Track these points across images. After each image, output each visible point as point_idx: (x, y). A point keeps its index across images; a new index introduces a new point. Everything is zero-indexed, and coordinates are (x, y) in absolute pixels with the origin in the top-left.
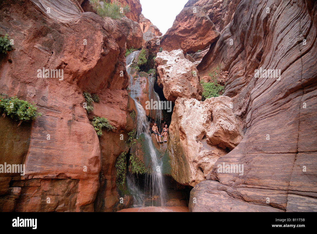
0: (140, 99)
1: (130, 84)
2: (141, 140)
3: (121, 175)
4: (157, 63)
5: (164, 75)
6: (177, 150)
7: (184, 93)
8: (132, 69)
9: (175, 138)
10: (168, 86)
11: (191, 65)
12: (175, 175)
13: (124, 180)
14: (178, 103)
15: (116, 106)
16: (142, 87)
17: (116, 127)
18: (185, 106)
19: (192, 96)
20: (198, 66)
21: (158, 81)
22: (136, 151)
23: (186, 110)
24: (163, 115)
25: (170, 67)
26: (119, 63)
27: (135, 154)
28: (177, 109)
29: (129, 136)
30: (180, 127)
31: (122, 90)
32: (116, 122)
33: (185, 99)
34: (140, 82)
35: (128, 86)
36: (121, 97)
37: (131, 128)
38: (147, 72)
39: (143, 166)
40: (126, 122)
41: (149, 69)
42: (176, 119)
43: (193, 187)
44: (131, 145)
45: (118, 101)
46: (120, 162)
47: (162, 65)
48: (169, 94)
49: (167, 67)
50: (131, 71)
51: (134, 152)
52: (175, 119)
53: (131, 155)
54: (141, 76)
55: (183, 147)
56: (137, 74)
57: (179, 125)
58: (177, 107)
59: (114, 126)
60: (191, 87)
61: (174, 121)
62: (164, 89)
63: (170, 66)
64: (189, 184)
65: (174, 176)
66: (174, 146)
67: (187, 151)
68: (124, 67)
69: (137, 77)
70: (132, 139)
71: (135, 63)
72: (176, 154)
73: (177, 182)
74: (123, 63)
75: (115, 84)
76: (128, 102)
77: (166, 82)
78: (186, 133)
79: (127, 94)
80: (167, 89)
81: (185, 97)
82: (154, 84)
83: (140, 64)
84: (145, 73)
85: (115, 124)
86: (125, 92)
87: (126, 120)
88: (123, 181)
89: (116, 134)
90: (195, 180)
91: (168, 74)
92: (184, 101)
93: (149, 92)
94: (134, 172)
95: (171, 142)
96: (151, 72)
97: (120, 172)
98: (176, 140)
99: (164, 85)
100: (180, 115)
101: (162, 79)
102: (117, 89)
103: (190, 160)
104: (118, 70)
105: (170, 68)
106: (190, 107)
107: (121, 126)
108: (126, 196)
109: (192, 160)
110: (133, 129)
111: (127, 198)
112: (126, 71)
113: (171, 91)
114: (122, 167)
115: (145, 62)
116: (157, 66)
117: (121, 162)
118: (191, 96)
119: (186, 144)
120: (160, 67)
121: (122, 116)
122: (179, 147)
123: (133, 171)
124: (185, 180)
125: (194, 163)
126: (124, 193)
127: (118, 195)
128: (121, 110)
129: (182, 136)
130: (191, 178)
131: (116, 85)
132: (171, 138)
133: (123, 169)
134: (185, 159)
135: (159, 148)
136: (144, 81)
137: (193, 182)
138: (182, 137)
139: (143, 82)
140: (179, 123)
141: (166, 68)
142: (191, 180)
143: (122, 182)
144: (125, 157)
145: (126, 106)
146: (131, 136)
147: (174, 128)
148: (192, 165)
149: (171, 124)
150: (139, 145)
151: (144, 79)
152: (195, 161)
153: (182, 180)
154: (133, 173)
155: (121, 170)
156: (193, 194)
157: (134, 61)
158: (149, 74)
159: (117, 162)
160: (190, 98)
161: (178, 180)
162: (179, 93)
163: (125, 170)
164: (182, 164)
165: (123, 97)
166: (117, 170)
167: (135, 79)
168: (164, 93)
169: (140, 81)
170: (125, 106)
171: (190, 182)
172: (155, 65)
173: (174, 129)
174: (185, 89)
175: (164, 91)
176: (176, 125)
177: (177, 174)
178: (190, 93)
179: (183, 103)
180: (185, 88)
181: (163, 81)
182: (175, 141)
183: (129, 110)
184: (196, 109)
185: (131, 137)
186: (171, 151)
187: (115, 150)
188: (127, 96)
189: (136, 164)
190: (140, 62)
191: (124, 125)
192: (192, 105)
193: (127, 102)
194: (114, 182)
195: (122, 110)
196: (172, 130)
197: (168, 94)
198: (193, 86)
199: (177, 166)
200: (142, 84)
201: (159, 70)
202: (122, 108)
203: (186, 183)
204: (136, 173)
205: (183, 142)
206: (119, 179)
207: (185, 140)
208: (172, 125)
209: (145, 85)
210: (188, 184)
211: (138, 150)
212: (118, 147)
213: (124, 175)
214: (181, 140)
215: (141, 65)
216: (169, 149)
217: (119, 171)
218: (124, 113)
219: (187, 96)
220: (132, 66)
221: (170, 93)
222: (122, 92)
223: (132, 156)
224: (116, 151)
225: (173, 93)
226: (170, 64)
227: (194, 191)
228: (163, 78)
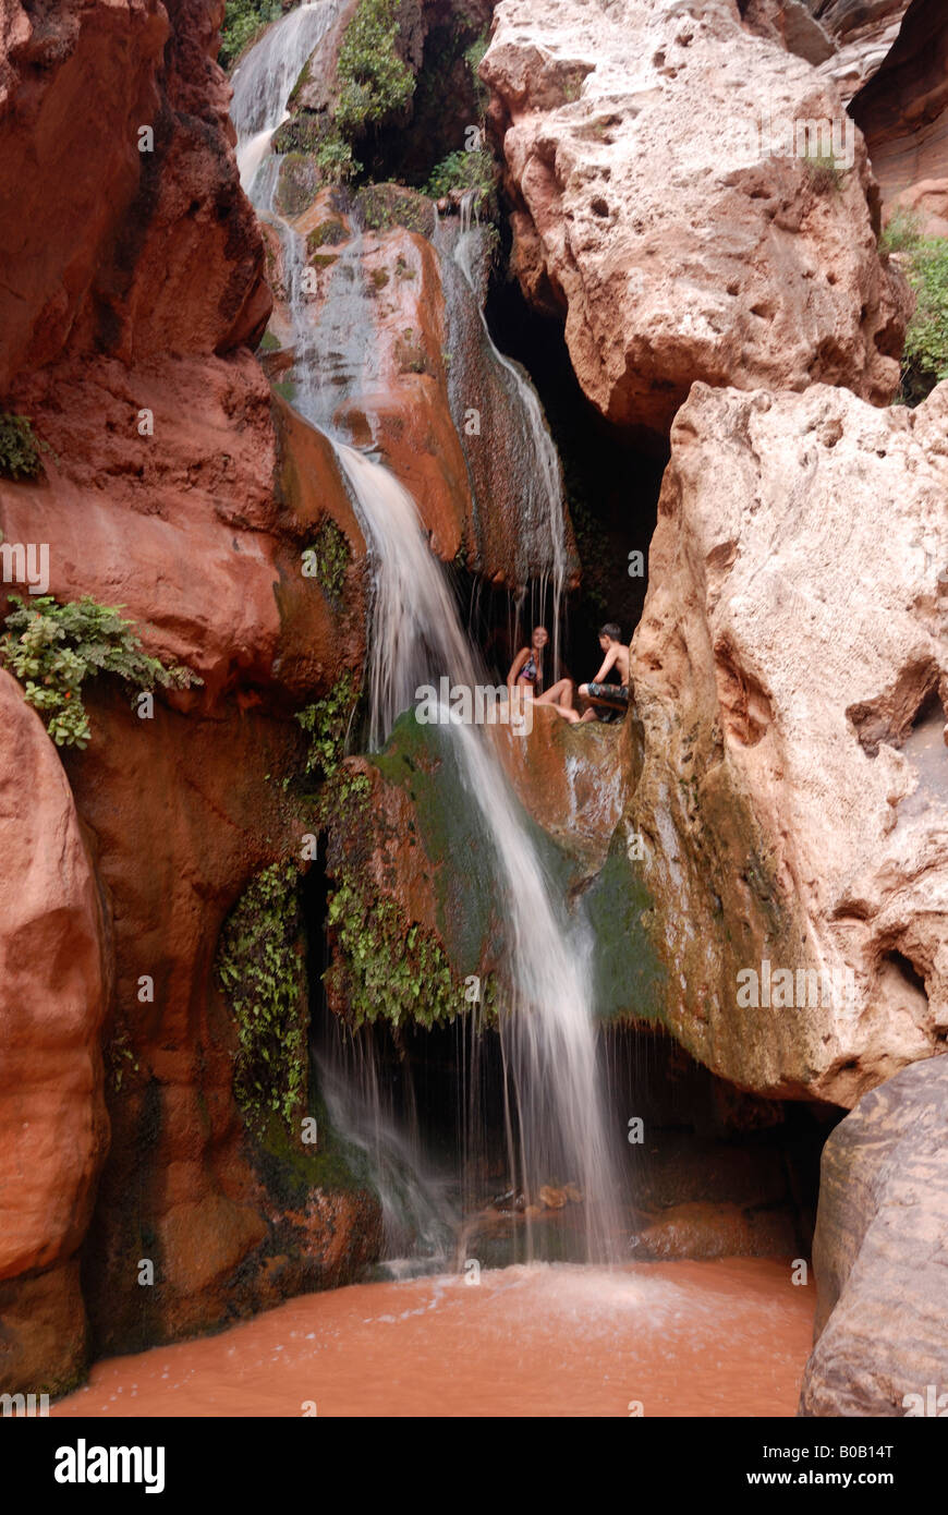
0: (373, 424)
1: (287, 298)
2: (407, 760)
3: (268, 1040)
4: (503, 99)
5: (572, 201)
6: (706, 829)
7: (749, 348)
8: (288, 170)
9: (681, 734)
10: (607, 292)
11: (800, 92)
12: (698, 1027)
13: (293, 1078)
14: (695, 433)
15: (177, 498)
16: (383, 316)
17: (198, 672)
18: (756, 457)
19: (816, 370)
20: (858, 94)
21: (518, 261)
22: (376, 855)
23: (764, 490)
24: (578, 542)
25: (614, 121)
26: (172, 127)
27: (365, 879)
28: (693, 485)
29: (307, 739)
30: (725, 636)
31: (221, 363)
32: (194, 630)
33: (755, 394)
34: (368, 280)
35: (267, 316)
36: (218, 417)
37: (319, 668)
38: (418, 186)
39: (436, 968)
40: (274, 621)
41: (440, 158)
42: (685, 571)
43: (845, 1112)
44: (332, 804)
45: (198, 457)
46: (252, 941)
47: (546, 107)
48: (617, 366)
49: (592, 127)
50: (283, 187)
51: (361, 858)
52: (681, 577)
53: (336, 886)
54: (368, 226)
55: (749, 797)
56: (338, 207)
57: (713, 620)
58: (690, 470)
59: (183, 661)
60: (801, 288)
61: (667, 588)
62: (574, 321)
63: (611, 110)
64: (815, 1084)
65: (693, 1033)
66: (679, 792)
67: (785, 834)
68: (222, 153)
69: (335, 234)
70: (338, 759)
71: (309, 110)
72: (699, 856)
73: (719, 1080)
74: (207, 119)
75: (160, 310)
76: (281, 458)
77: (583, 259)
78: (774, 682)
79: (264, 389)
80: (595, 318)
81: (751, 382)
82: (490, 282)
83: (359, 113)
84: (402, 192)
85: (185, 648)
86: (252, 376)
87: (273, 603)
88: (286, 1090)
89: (202, 726)
90: (858, 1052)
91: (598, 188)
92: (747, 414)
93: (450, 356)
94: (372, 1017)
95: (649, 763)
96: (456, 178)
97: (261, 1016)
98: (695, 747)
99: (569, 290)
100: (721, 540)
101: (554, 237)
102: (176, 356)
103: (813, 905)
104: (172, 188)
105: (614, 132)
106: (805, 462)
107: (234, 660)
108: (322, 1201)
109: (830, 900)
110: (336, 680)
111: (328, 1214)
112: (236, 189)
113: (629, 338)
114: (271, 981)
115: (398, 94)
116: (507, 122)
117: (261, 943)
118: (809, 368)
119: (779, 775)
120: (525, 131)
121: (236, 577)
122: (724, 802)
123: (365, 1005)
124: (781, 1058)
125: (847, 922)
126: (303, 1174)
127: (260, 1190)
128: (227, 533)
129: (739, 710)
130: (826, 1039)
131: (166, 320)
132: (651, 735)
133: (284, 999)
134: (769, 895)
135: (562, 820)
136: (401, 262)
137: (844, 1074)
138: (744, 715)
139: (391, 274)
140: (709, 601)
141: (579, 133)
142: (823, 1058)
143: (280, 1098)
144: (286, 903)
145: (263, 495)
146: (329, 736)
147: (671, 650)
148: (831, 937)
149: (645, 617)
150: (392, 804)
151: (398, 245)
152: (853, 910)
153: (754, 1061)
154: (360, 1021)
155: (268, 1003)
156: (848, 1167)
157: (306, 93)
158: (443, 202)
159: (232, 946)
160: (799, 388)
161: (720, 1064)
162: (702, 346)
163: (296, 1004)
164: (750, 933)
165: (230, 415)
166: (237, 1006)
167: (324, 250)
168: (576, 354)
169: (363, 272)
170: (253, 490)
171: (816, 1074)
172: (489, 118)
173: (673, 660)
174: (756, 311)
175: (571, 338)
176: (685, 629)
177: (716, 1017)
178: (793, 340)
179: (741, 435)
180: (753, 299)
181: (560, 252)
182: (682, 752)
183: (295, 520)
184: (854, 479)
185: (328, 747)
186: (652, 837)
187: (204, 855)
188: (264, 412)
189: (378, 951)
190: (352, 102)
191: (260, 646)
192: (821, 447)
193: (268, 457)
194: (223, 1096)
195: (238, 525)
196: (657, 665)
197: (609, 368)
198: (821, 278)
199: (709, 954)
200: (386, 290)
201: (520, 155)
202: (231, 507)
203: (783, 1078)
204: (383, 1023)
205: (749, 764)
206: (262, 1077)
207: (766, 740)
208: (657, 625)
209: (406, 299)
210: (802, 1085)
211: (392, 846)
212: (228, 829)
213: (293, 1038)
214: (731, 741)
215: (369, 122)
216: (641, 817)
217: (251, 1016)
218: (253, 549)
219: (775, 367)
220: (290, 141)
221: (629, 357)
222: (218, 373)
223: (346, 894)
224: (213, 858)
225: (652, 351)
226: (614, 100)
227: (855, 1140)
228: (561, 226)
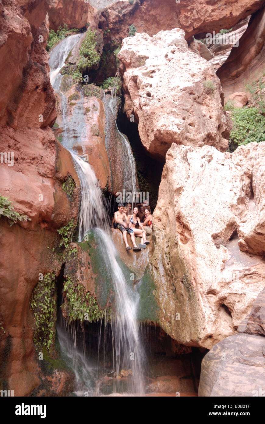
0: (84, 149)
1: (62, 114)
2: (89, 244)
3: (44, 325)
4: (124, 64)
5: (141, 92)
6: (172, 267)
7: (188, 134)
8: (64, 79)
9: (166, 240)
10: (150, 117)
11: (204, 67)
12: (168, 324)
13: (51, 336)
14: (172, 156)
15: (27, 167)
16: (88, 120)
17: (30, 217)
18: (189, 164)
19: (206, 141)
20: (219, 69)
21: (126, 107)
22: (78, 271)
23: (191, 173)
24: (140, 185)
25: (153, 72)
26: (32, 66)
27: (75, 278)
28: (171, 171)
29: (60, 237)
30: (179, 213)
31: (42, 131)
32: (30, 205)
33: (190, 147)
34: (85, 110)
35: (56, 118)
36: (40, 145)
37: (65, 217)
38: (100, 86)
39: (94, 305)
40: (53, 203)
41: (106, 79)
42: (168, 194)
43: (208, 350)
44: (66, 256)
45: (34, 156)
46: (41, 295)
47: (135, 67)
48: (152, 137)
49: (147, 73)
50: (62, 84)
51: (74, 272)
52: (167, 196)
53: (66, 280)
54: (86, 96)
55: (184, 259)
56: (77, 90)
57: (176, 208)
58: (171, 167)
59: (26, 214)
60: (202, 119)
61: (163, 199)
62: (140, 124)
63: (153, 69)
64: (200, 342)
65: (166, 326)
66: (165, 256)
67: (194, 269)
68: (45, 74)
69: (76, 97)
70: (69, 243)
71: (71, 64)
72: (170, 275)
73: (173, 340)
74: (42, 64)
75: (26, 115)
76: (57, 158)
77: (144, 108)
78: (191, 227)
79: (54, 138)
80: (146, 124)
81: (188, 144)
82: (118, 113)
83: (84, 65)
84: (95, 87)
85: (26, 210)
86: (50, 134)
87: (53, 199)
88: (49, 339)
89: (30, 232)
90: (212, 333)
91: (148, 89)
92: (187, 152)
93: (106, 132)
94: (75, 318)
95: (157, 248)
96: (110, 84)
97: (42, 318)
98: (170, 244)
99: (139, 116)
100: (179, 186)
101: (136, 101)
102: (29, 128)
103: (201, 290)
104: (31, 82)
105: (153, 74)
106: (202, 166)
107: (41, 214)
108: (57, 373)
109: (206, 289)
110: (70, 221)
111: (59, 377)
112: (49, 83)
113: (155, 130)
114: (46, 307)
115: (95, 61)
116: (124, 70)
117: (44, 296)
118: (204, 141)
119: (193, 253)
120: (129, 73)
121: (42, 190)
122: (177, 260)
123: (73, 315)
124: (191, 334)
125: (210, 295)
126: (52, 365)
127: (39, 369)
128: (41, 178)
129: (182, 234)
130: (204, 329)
131: (27, 118)
132: (157, 240)
133: (50, 313)
134: (189, 287)
135: (132, 263)
136: (94, 106)
137: (208, 339)
138: (183, 235)
139: (91, 109)
140: (175, 203)
141: (144, 74)
142: (203, 334)
143: (46, 342)
144: (52, 284)
145: (51, 168)
146: (66, 237)
147: (164, 216)
148: (206, 300)
149: (157, 206)
150: (84, 257)
151: (93, 101)
152: (212, 292)
153: (183, 335)
154: (71, 320)
155: (45, 314)
156: (209, 367)
157: (70, 59)
158: (106, 91)
159: (35, 297)
160: (201, 146)
161: (174, 335)
162: (175, 133)
163: (53, 314)
164: (183, 297)
165: (44, 145)
166: (35, 314)
167: (73, 101)
168: (141, 133)
169: (83, 108)
170: (49, 166)
171: (200, 339)
172: (120, 69)
173: (164, 219)
174: (190, 124)
175: (140, 129)
176: (168, 211)
177: (173, 322)
178: (200, 133)
179: (185, 158)
180: (189, 121)
181: (138, 106)
182: (166, 245)
183: (60, 175)
184: (215, 171)
185: (66, 240)
186: (157, 269)
187: (28, 270)
188: (53, 145)
189: (77, 299)
190: (83, 62)
191: (48, 210)
192: (206, 162)
193: (54, 157)
194: (29, 341)
195: (44, 176)
196: (160, 220)
197: (149, 138)
198: (208, 117)
199: (172, 303)
200: (89, 113)
201: (128, 79)
202: (42, 171)
203: (191, 340)
204: (78, 321)
205: (184, 249)
206: (41, 336)
207: (189, 243)
208: (160, 209)
209: (95, 116)
210: (196, 342)
211: (83, 269)
212: (36, 262)
213: (51, 324)
214: (180, 243)
215: (87, 68)
216: (154, 263)
217: (40, 317)
218: (48, 183)
219: (195, 140)
220: (65, 72)
221: (155, 135)
222: (41, 133)
223: (69, 282)
224: (31, 271)
225: (161, 134)
226: (154, 66)
227: (211, 359)
228: (138, 99)
